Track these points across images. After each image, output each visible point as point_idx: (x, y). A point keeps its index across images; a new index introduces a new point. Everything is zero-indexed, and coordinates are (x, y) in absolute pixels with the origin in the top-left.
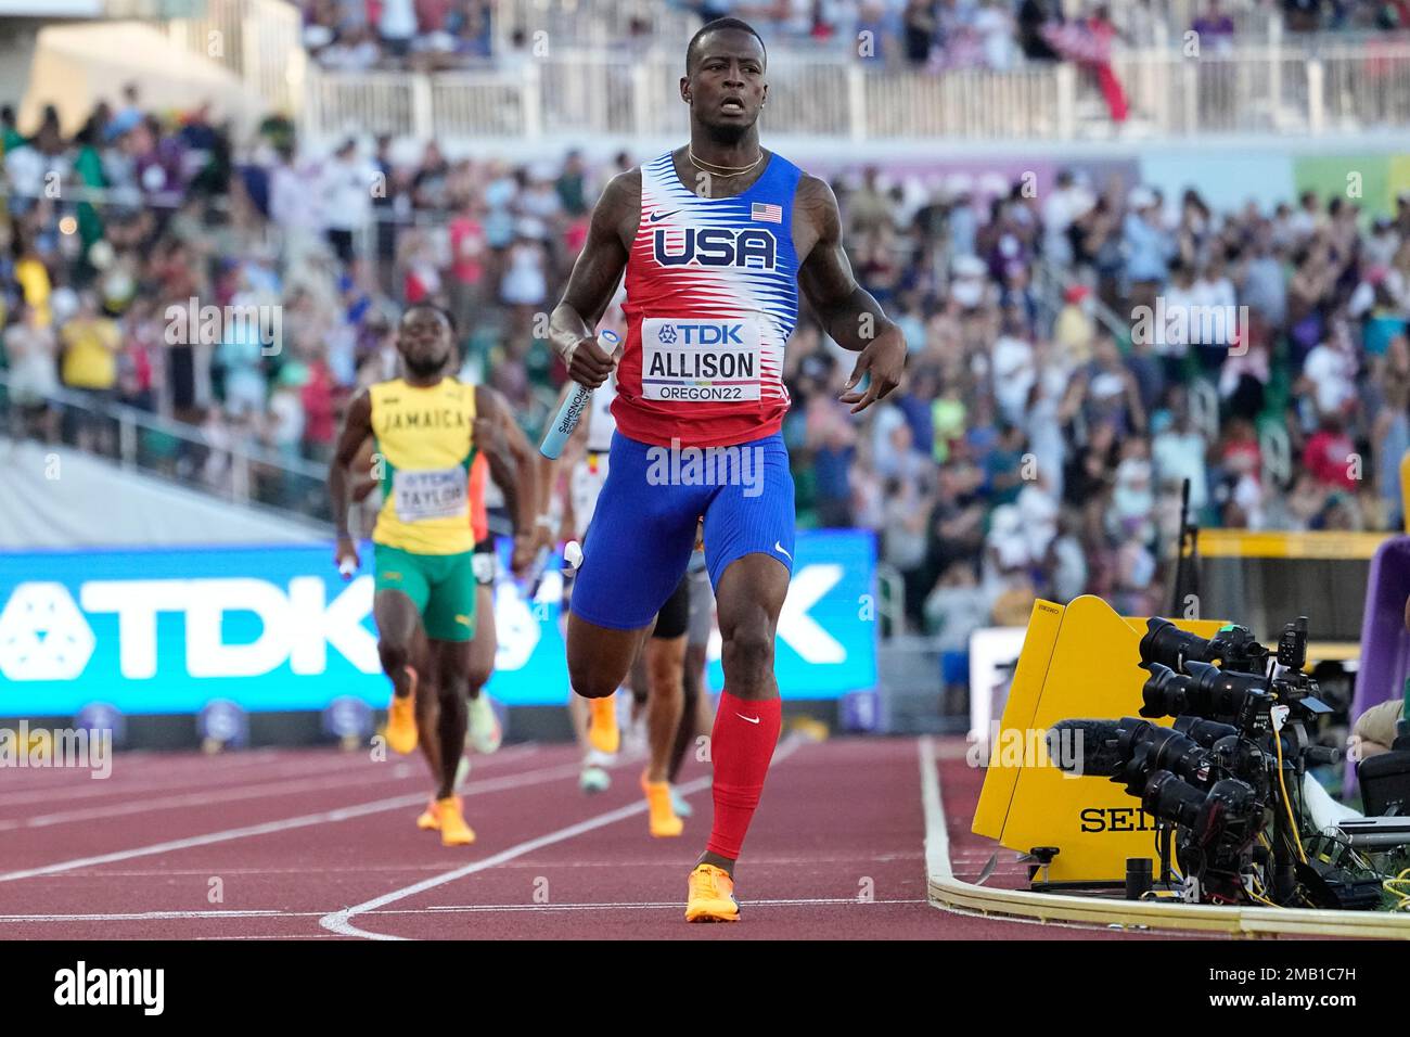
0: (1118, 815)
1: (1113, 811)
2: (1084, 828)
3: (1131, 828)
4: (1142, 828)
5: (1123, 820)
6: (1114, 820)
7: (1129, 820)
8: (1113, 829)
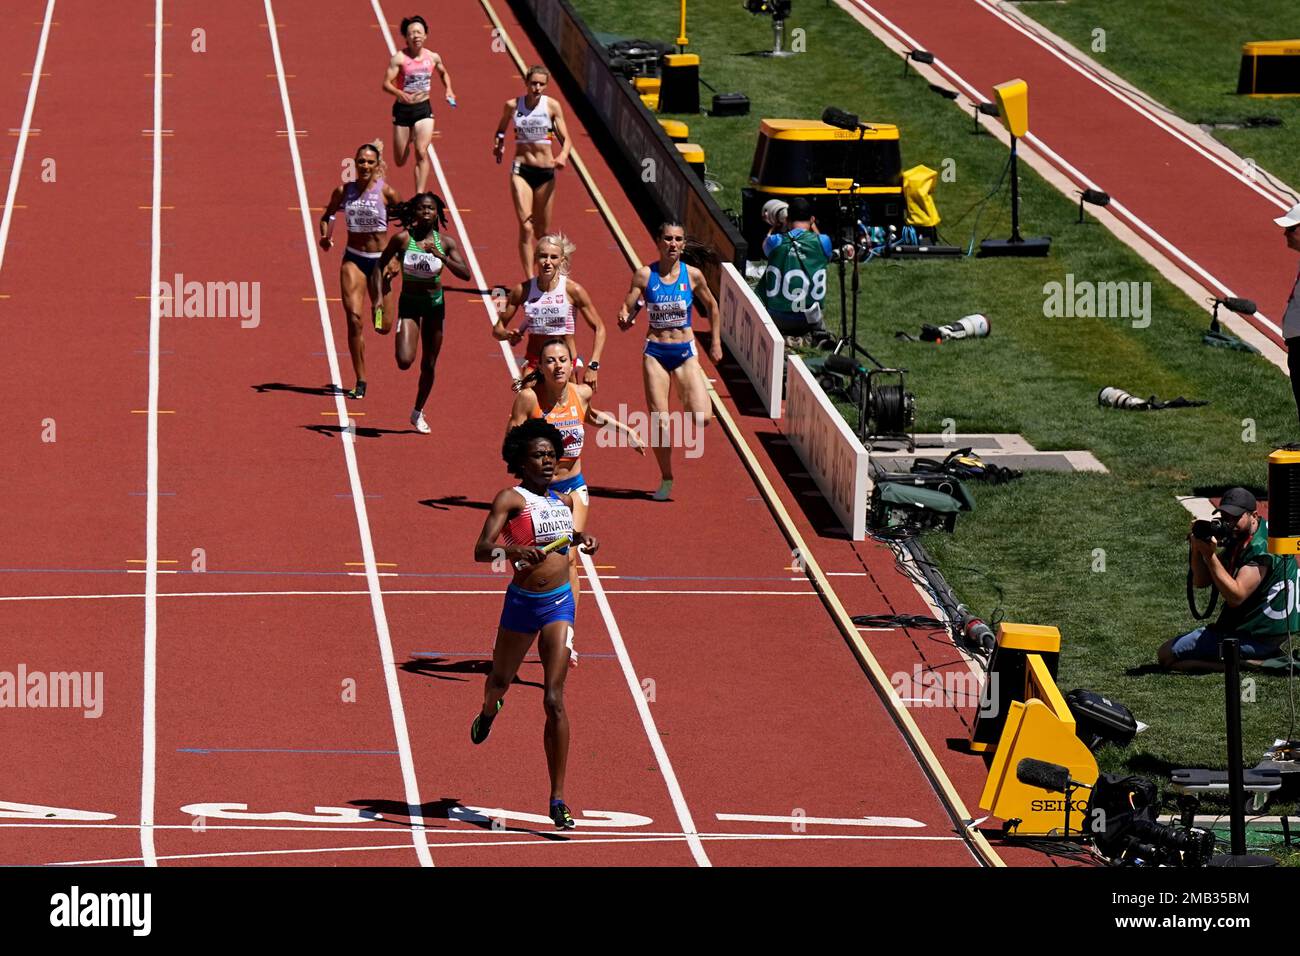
0: (1049, 804)
1: (1046, 802)
2: (1033, 809)
3: (1055, 809)
4: (1060, 809)
5: (1051, 806)
6: (1047, 806)
7: (1054, 806)
8: (1046, 810)
